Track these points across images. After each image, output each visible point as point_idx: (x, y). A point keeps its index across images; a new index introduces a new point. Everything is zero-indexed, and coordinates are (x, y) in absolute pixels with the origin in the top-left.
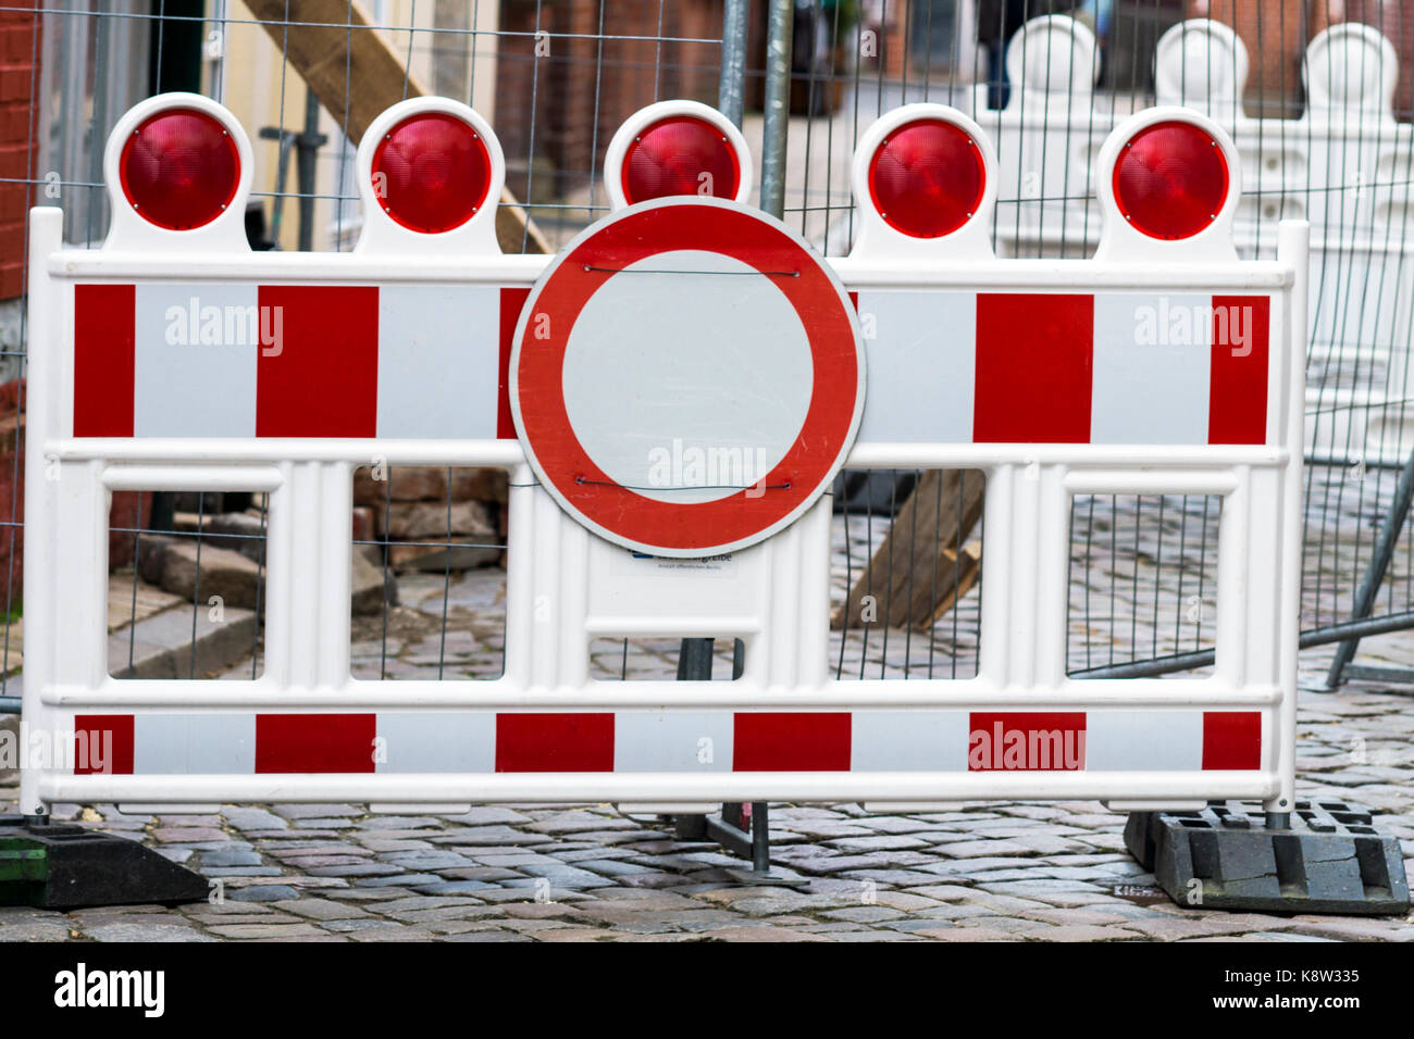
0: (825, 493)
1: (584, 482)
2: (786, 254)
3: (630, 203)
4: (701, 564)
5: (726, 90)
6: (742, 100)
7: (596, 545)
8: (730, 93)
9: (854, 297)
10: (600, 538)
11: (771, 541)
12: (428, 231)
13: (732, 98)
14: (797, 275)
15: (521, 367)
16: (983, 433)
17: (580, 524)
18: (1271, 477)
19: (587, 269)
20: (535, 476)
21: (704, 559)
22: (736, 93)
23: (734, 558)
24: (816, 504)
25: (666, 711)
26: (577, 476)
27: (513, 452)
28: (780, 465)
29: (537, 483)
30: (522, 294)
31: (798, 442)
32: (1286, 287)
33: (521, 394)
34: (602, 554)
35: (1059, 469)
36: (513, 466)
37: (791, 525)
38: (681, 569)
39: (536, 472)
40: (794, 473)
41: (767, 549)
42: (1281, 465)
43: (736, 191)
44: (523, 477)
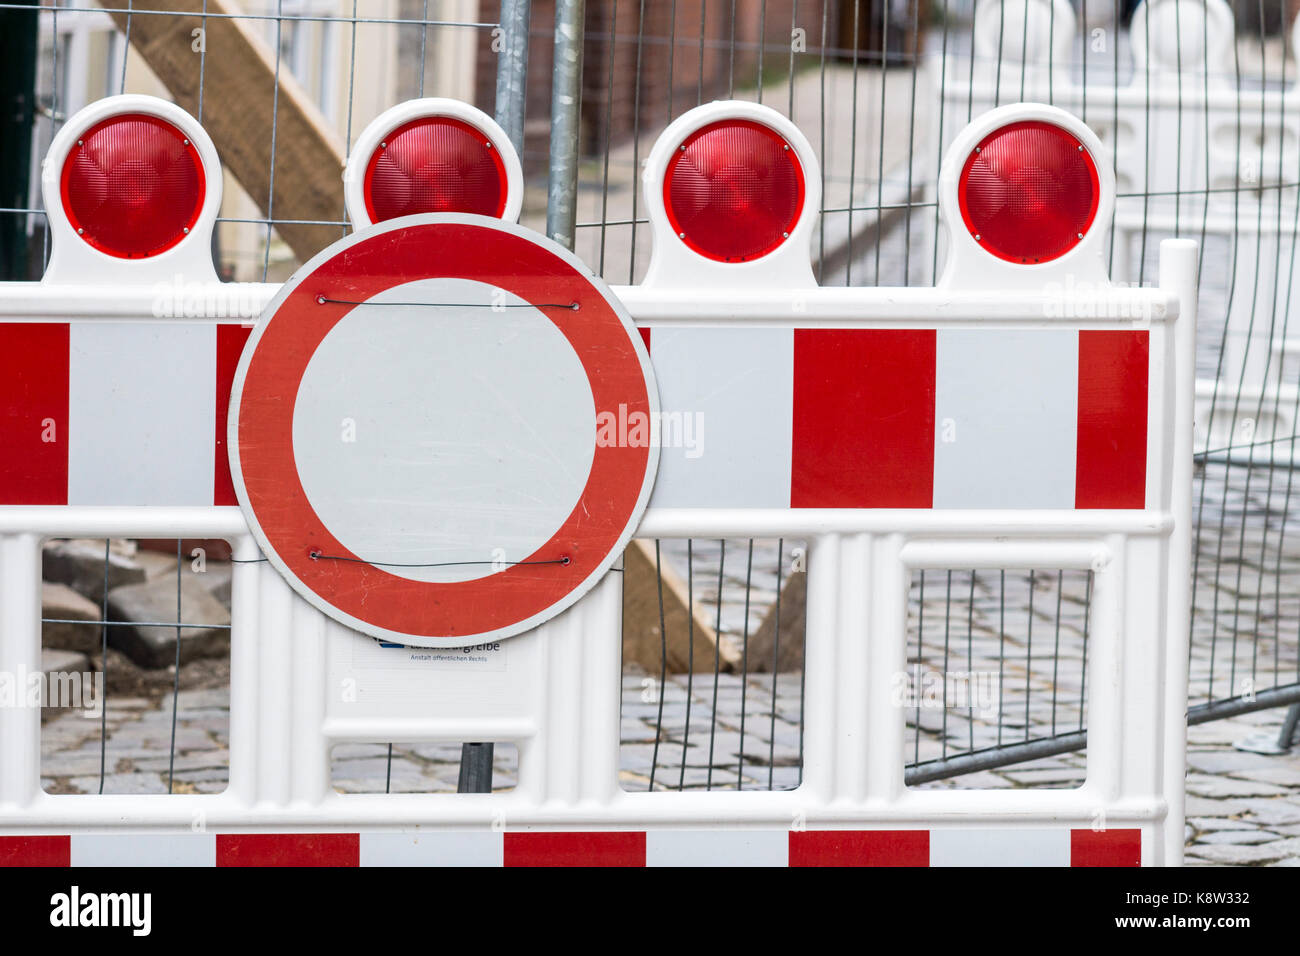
0: (611, 569)
1: (319, 558)
2: (564, 282)
3: (374, 221)
4: (462, 654)
5: (504, 84)
6: (523, 96)
7: (334, 630)
8: (508, 86)
9: (645, 333)
10: (339, 623)
11: (547, 627)
12: (130, 256)
13: (511, 92)
14: (576, 308)
15: (241, 419)
16: (802, 496)
17: (315, 608)
18: (1152, 547)
19: (321, 301)
20: (261, 551)
21: (467, 649)
22: (516, 87)
23: (502, 648)
24: (602, 581)
25: (422, 831)
26: (312, 550)
27: (235, 521)
28: (559, 534)
29: (263, 559)
30: (243, 332)
31: (578, 508)
32: (1168, 320)
33: (241, 452)
34: (341, 643)
35: (895, 539)
36: (235, 537)
37: (571, 607)
38: (438, 661)
39: (262, 546)
40: (574, 545)
41: (542, 636)
42: (1164, 534)
43: (503, 208)
44: (246, 551)
